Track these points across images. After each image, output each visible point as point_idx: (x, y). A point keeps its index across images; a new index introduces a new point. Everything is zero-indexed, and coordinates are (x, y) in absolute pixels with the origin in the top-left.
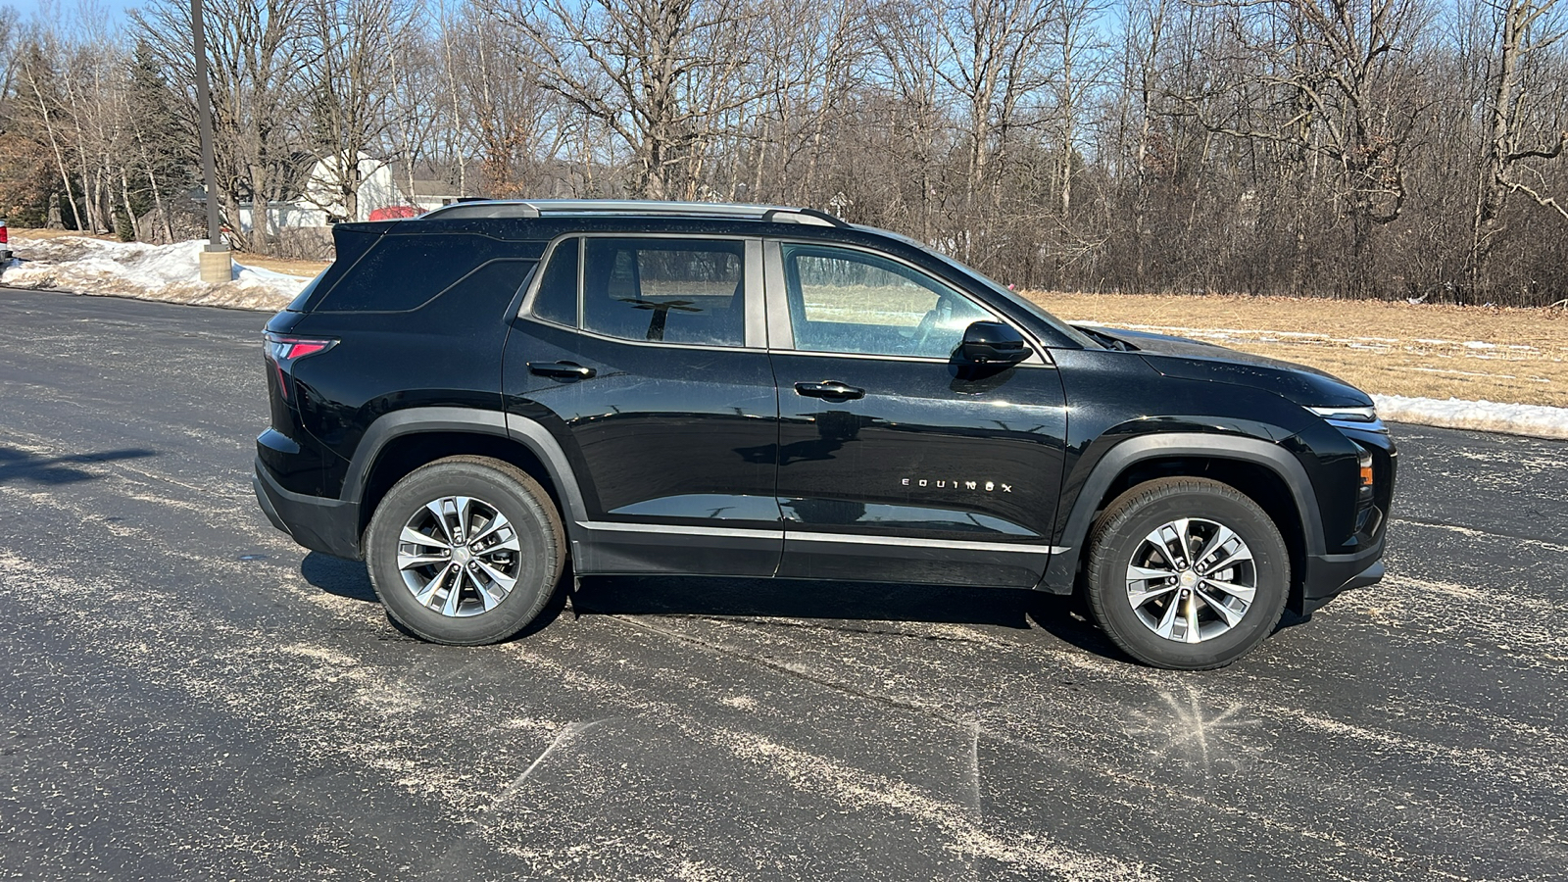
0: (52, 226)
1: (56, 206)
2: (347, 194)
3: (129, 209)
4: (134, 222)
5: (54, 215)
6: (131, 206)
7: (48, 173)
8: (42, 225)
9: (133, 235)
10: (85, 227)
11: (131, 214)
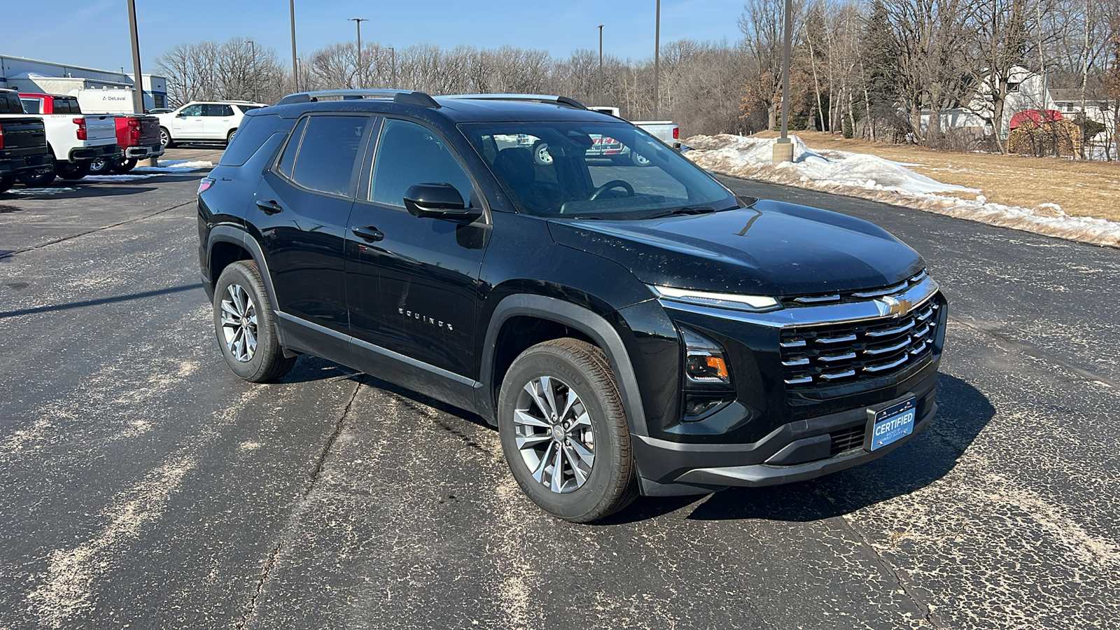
0: (809, 128)
1: (813, 115)
2: (996, 101)
3: (852, 116)
4: (853, 125)
5: (811, 122)
6: (853, 114)
7: (810, 94)
8: (804, 128)
9: (852, 134)
10: (827, 129)
11: (852, 120)
